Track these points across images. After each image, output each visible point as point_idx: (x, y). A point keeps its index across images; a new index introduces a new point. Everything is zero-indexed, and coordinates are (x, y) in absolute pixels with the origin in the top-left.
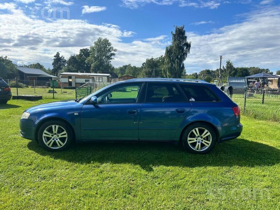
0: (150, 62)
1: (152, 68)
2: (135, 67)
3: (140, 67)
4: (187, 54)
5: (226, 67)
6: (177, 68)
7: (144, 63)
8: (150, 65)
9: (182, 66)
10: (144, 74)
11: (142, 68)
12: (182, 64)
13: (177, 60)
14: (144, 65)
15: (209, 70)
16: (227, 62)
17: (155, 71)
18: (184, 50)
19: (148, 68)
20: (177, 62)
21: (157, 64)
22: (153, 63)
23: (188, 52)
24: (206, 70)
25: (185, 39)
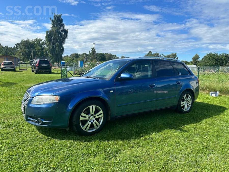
0: (27, 43)
1: (29, 48)
2: (7, 47)
3: (13, 47)
4: (65, 39)
5: (91, 52)
6: (58, 50)
7: (18, 44)
8: (26, 46)
9: (62, 49)
10: (20, 54)
11: (16, 48)
12: (62, 47)
13: (57, 43)
14: (18, 45)
15: (77, 54)
16: (92, 48)
17: (34, 52)
18: (63, 35)
19: (24, 49)
20: (58, 45)
21: (34, 46)
22: (30, 45)
23: (66, 38)
24: (75, 54)
25: (63, 26)
